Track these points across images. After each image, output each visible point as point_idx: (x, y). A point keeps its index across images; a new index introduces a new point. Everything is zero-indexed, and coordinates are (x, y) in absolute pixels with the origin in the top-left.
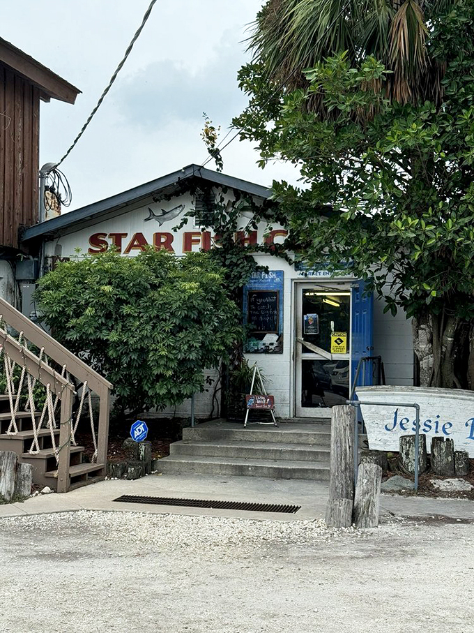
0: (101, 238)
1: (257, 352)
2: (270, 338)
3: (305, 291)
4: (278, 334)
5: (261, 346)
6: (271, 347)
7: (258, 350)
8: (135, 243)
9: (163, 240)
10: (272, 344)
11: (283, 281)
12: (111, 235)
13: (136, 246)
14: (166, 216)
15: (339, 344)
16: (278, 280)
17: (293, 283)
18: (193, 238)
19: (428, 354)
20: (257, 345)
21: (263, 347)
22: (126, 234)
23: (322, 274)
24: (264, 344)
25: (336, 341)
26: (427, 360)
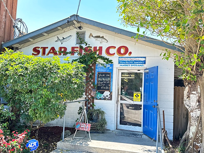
0: (37, 49)
1: (100, 99)
2: (107, 93)
3: (122, 73)
4: (110, 92)
5: (102, 97)
6: (107, 97)
7: (101, 98)
8: (51, 51)
9: (63, 50)
10: (107, 96)
11: (113, 68)
12: (41, 47)
13: (51, 52)
14: (64, 40)
15: (137, 97)
16: (111, 68)
17: (117, 69)
18: (75, 49)
19: (196, 109)
20: (101, 96)
21: (103, 97)
22: (48, 47)
23: (130, 65)
24: (104, 96)
25: (136, 96)
26: (195, 112)
